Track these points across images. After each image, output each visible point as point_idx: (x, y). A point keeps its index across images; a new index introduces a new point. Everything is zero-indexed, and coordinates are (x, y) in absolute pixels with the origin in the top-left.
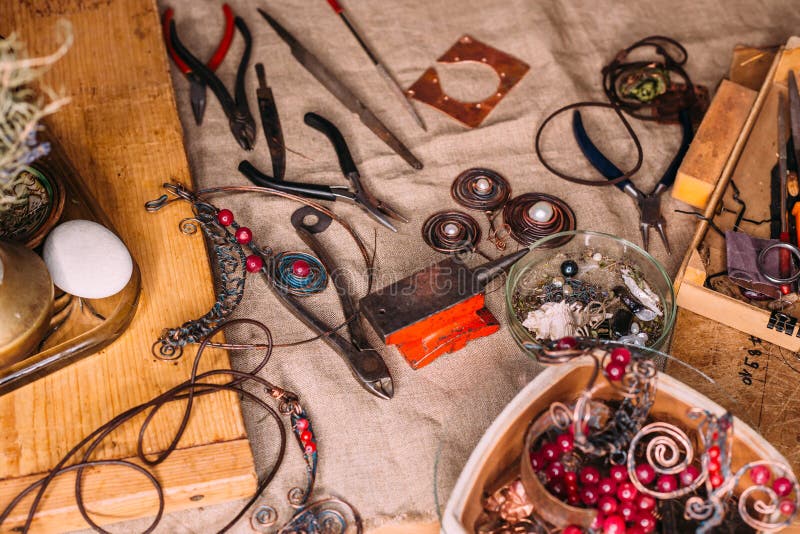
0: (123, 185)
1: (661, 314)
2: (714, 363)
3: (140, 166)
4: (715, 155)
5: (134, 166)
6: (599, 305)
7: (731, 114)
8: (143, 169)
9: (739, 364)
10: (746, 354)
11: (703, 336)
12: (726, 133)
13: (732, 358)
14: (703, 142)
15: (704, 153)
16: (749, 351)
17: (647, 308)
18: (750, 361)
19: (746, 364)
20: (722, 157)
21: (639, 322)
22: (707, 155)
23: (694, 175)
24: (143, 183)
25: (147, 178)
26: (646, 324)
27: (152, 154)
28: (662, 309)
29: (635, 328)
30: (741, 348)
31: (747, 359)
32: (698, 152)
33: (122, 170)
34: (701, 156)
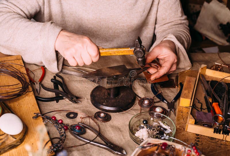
0: (19, 108)
1: (171, 131)
2: (187, 141)
3: (23, 103)
4: (189, 93)
5: (22, 103)
6: (155, 129)
7: (191, 83)
8: (24, 104)
9: (194, 141)
10: (195, 139)
11: (183, 135)
12: (190, 88)
13: (192, 140)
14: (185, 90)
15: (186, 93)
16: (196, 138)
17: (167, 130)
18: (197, 140)
19: (196, 141)
20: (191, 93)
21: (166, 133)
22: (187, 93)
23: (185, 98)
24: (25, 107)
25: (25, 106)
26: (168, 134)
27: (26, 100)
28: (172, 130)
29: (165, 135)
30: (194, 137)
31: (196, 140)
32: (184, 93)
33: (18, 104)
34: (185, 93)
